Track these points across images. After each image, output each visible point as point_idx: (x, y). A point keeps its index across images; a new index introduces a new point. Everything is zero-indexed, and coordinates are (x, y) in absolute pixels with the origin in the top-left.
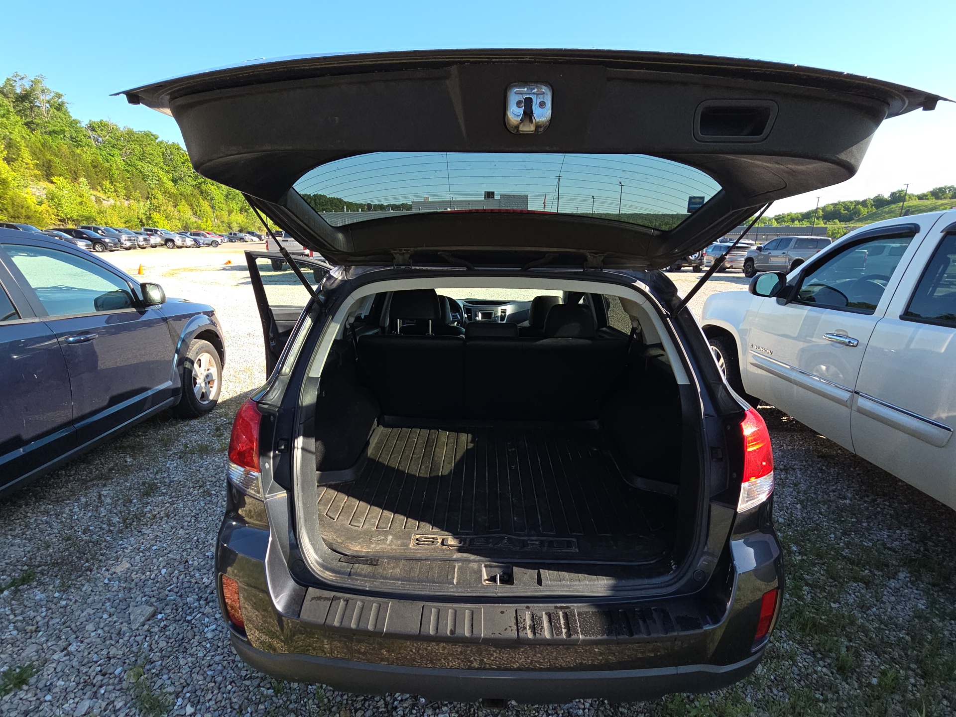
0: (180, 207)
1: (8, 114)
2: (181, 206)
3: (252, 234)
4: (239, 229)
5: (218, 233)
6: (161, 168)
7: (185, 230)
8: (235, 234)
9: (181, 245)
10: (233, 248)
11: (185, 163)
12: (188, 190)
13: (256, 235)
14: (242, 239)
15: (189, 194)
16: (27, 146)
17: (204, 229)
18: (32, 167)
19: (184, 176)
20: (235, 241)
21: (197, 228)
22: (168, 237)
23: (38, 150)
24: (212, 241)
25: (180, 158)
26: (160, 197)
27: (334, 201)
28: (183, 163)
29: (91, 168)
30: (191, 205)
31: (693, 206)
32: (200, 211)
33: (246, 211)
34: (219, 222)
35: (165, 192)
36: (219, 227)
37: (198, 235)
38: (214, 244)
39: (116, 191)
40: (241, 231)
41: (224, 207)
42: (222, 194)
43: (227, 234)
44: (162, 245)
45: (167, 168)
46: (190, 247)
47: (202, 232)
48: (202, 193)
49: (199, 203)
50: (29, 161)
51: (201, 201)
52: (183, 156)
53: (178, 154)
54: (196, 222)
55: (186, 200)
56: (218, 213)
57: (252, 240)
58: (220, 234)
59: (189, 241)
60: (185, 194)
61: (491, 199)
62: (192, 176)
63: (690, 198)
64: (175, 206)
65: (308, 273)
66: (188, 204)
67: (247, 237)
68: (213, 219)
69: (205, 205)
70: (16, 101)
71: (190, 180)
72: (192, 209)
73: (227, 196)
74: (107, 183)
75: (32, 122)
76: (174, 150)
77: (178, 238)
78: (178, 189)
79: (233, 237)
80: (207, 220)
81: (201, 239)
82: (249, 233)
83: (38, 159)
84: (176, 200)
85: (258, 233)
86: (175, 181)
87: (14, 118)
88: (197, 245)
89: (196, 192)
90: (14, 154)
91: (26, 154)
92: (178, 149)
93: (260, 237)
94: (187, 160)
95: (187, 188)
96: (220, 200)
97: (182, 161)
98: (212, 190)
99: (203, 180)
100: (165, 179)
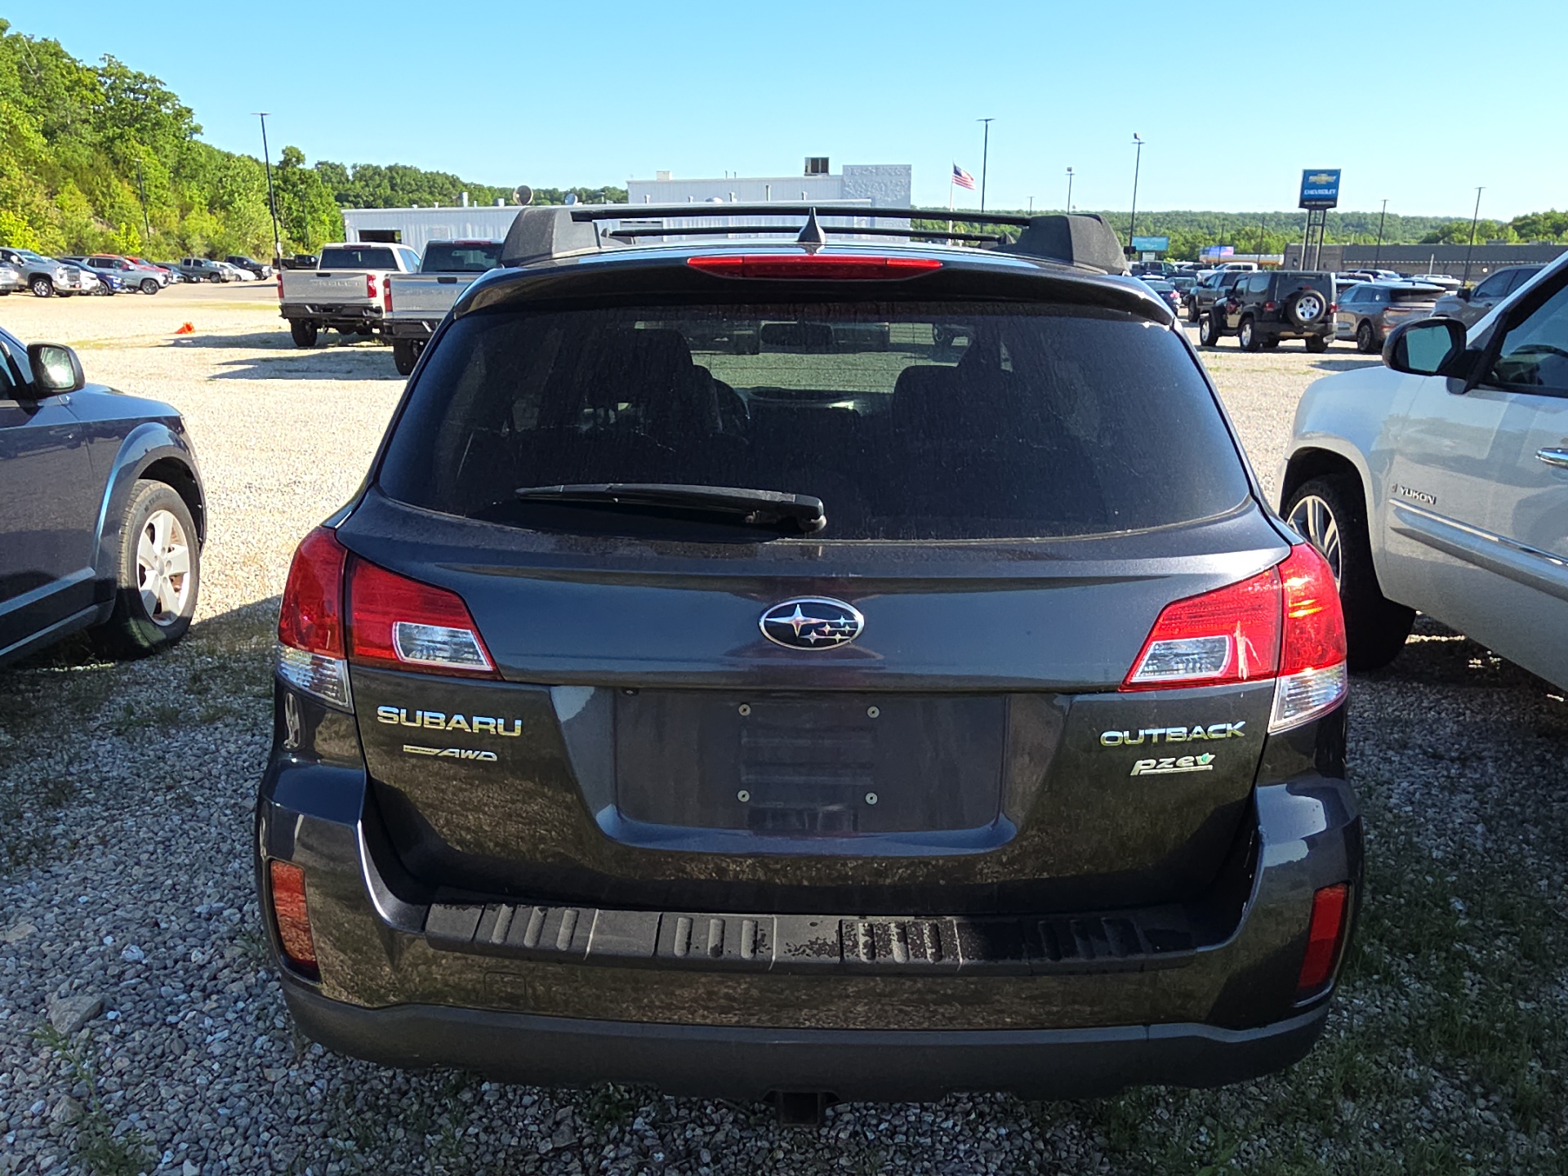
0: (63, 197)
2: (66, 195)
3: (238, 262)
4: (207, 250)
5: (156, 260)
6: (15, 101)
7: (76, 253)
8: (198, 263)
9: (68, 288)
10: (195, 296)
11: (73, 90)
12: (84, 155)
13: (249, 264)
14: (215, 276)
15: (85, 165)
17: (121, 253)
19: (73, 122)
20: (198, 281)
21: (105, 247)
22: (37, 268)
24: (144, 281)
25: (63, 76)
26: (16, 172)
27: (439, 181)
28: (68, 89)
30: (90, 192)
31: (1312, 192)
32: (112, 206)
33: (223, 207)
34: (158, 233)
35: (27, 162)
36: (157, 246)
37: (108, 264)
38: (148, 286)
40: (211, 256)
41: (170, 196)
42: (164, 164)
43: (178, 262)
44: (21, 289)
45: (30, 102)
46: (88, 294)
47: (116, 257)
48: (116, 162)
49: (108, 187)
52: (69, 73)
53: (57, 66)
54: (102, 234)
55: (77, 181)
56: (155, 211)
57: (239, 278)
58: (162, 262)
59: (87, 280)
60: (75, 164)
61: (820, 176)
62: (92, 120)
63: (1307, 174)
64: (52, 195)
65: (379, 353)
66: (82, 191)
67: (226, 272)
68: (143, 227)
69: (125, 193)
71: (86, 131)
72: (93, 202)
73: (176, 171)
76: (46, 59)
77: (60, 271)
78: (57, 154)
79: (193, 270)
80: (128, 229)
81: (116, 276)
82: (231, 260)
84: (52, 179)
85: (254, 260)
86: (49, 133)
88: (107, 288)
89: (102, 159)
92: (55, 54)
93: (257, 270)
94: (78, 82)
95: (81, 150)
96: (161, 180)
97: (68, 83)
98: (141, 154)
99: (119, 131)
100: (25, 129)
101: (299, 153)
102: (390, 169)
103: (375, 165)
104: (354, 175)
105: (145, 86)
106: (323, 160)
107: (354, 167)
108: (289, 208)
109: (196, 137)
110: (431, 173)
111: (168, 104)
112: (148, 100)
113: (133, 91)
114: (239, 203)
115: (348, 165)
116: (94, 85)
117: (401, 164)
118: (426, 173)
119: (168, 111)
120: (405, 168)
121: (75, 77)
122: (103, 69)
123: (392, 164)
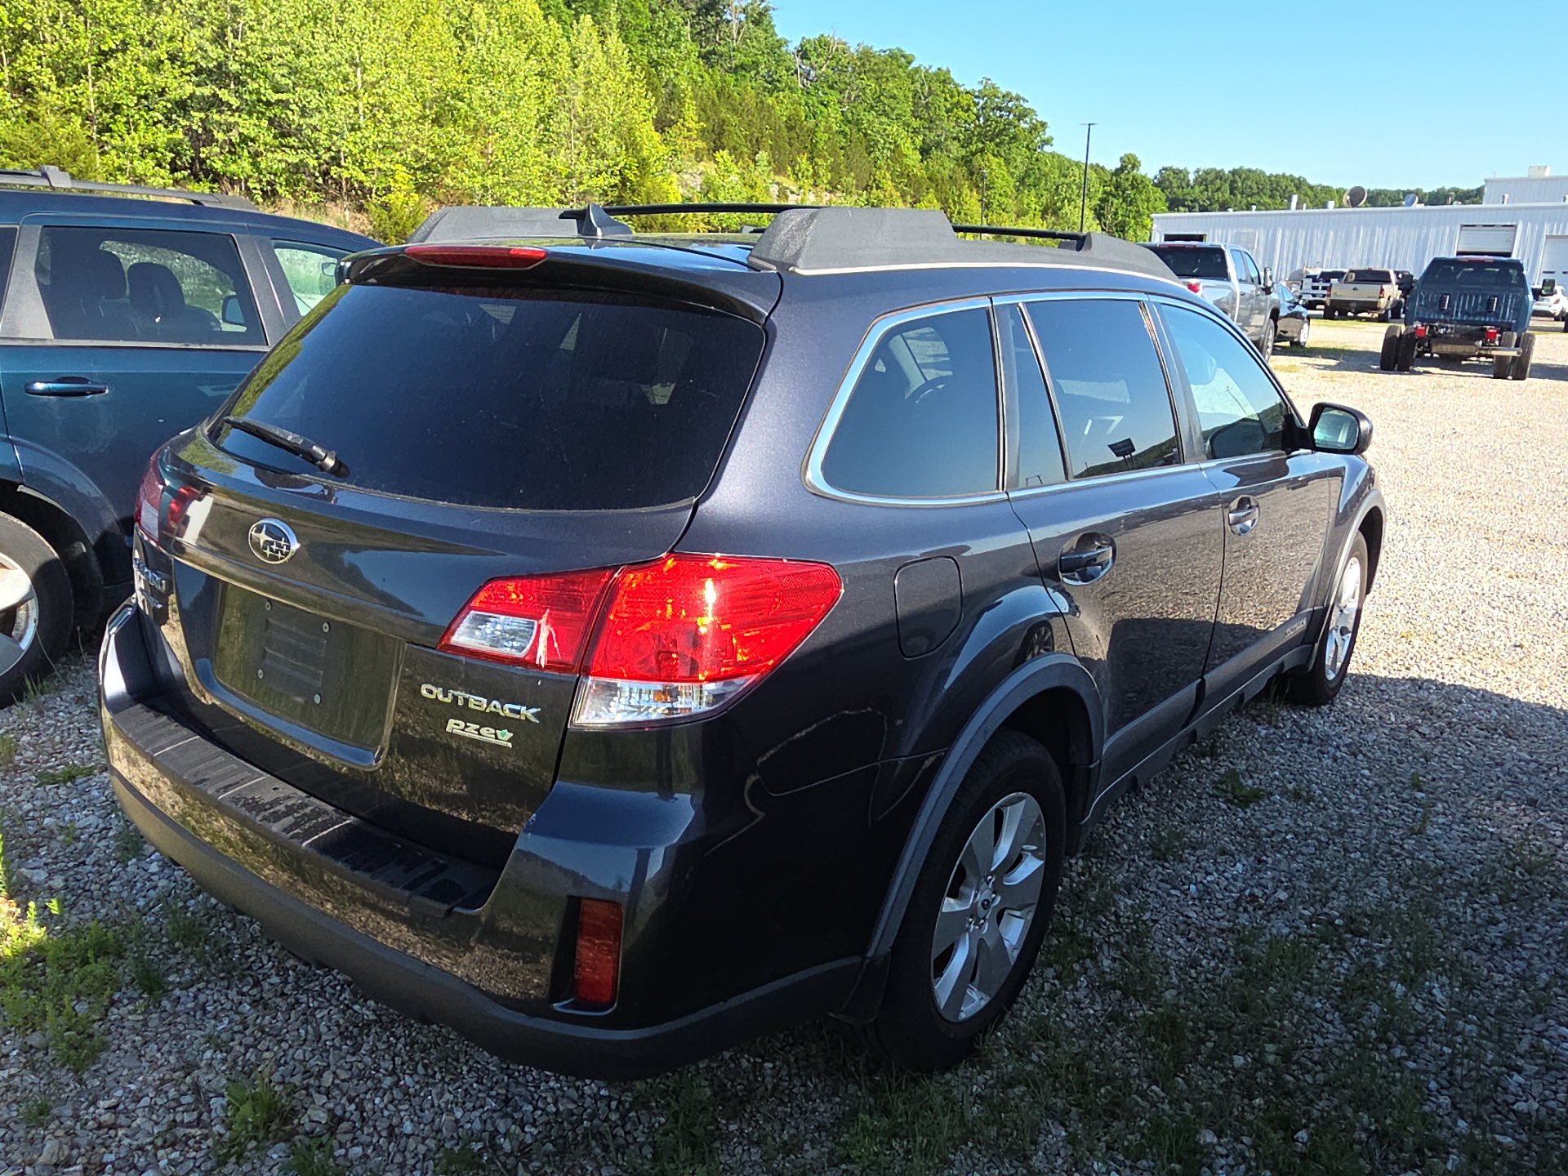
0: (922, 205)
1: (679, 40)
2: (925, 204)
6: (905, 124)
11: (952, 111)
12: (948, 169)
15: (947, 177)
16: (695, 97)
18: (694, 134)
19: (946, 140)
23: (710, 103)
25: (946, 100)
26: (888, 185)
28: (947, 111)
29: (785, 132)
32: (959, 213)
35: (901, 175)
39: (815, 174)
41: (1011, 204)
42: (1012, 174)
45: (916, 124)
48: (971, 173)
49: (959, 196)
50: (692, 125)
51: (966, 191)
52: (951, 97)
53: (943, 92)
55: (937, 191)
60: (939, 176)
62: (962, 137)
66: (939, 200)
70: (698, 15)
71: (954, 147)
73: (1022, 181)
74: (803, 161)
75: (713, 52)
76: (936, 86)
78: (927, 169)
83: (708, 120)
84: (917, 191)
86: (925, 151)
87: (688, 45)
89: (961, 171)
90: (674, 113)
91: (691, 112)
92: (944, 81)
94: (957, 105)
95: (945, 164)
96: (1005, 189)
97: (948, 106)
98: (993, 166)
99: (980, 145)
100: (907, 147)
101: (1136, 159)
102: (1234, 172)
103: (1218, 169)
104: (1196, 180)
105: (1010, 105)
106: (1167, 165)
107: (1197, 171)
108: (1116, 213)
109: (1047, 148)
110: (1276, 176)
111: (1027, 119)
112: (1011, 117)
113: (1000, 109)
114: (1067, 209)
115: (1191, 170)
116: (969, 106)
117: (1246, 167)
118: (1271, 175)
119: (1026, 126)
120: (1250, 171)
121: (955, 100)
122: (980, 91)
123: (1237, 167)
